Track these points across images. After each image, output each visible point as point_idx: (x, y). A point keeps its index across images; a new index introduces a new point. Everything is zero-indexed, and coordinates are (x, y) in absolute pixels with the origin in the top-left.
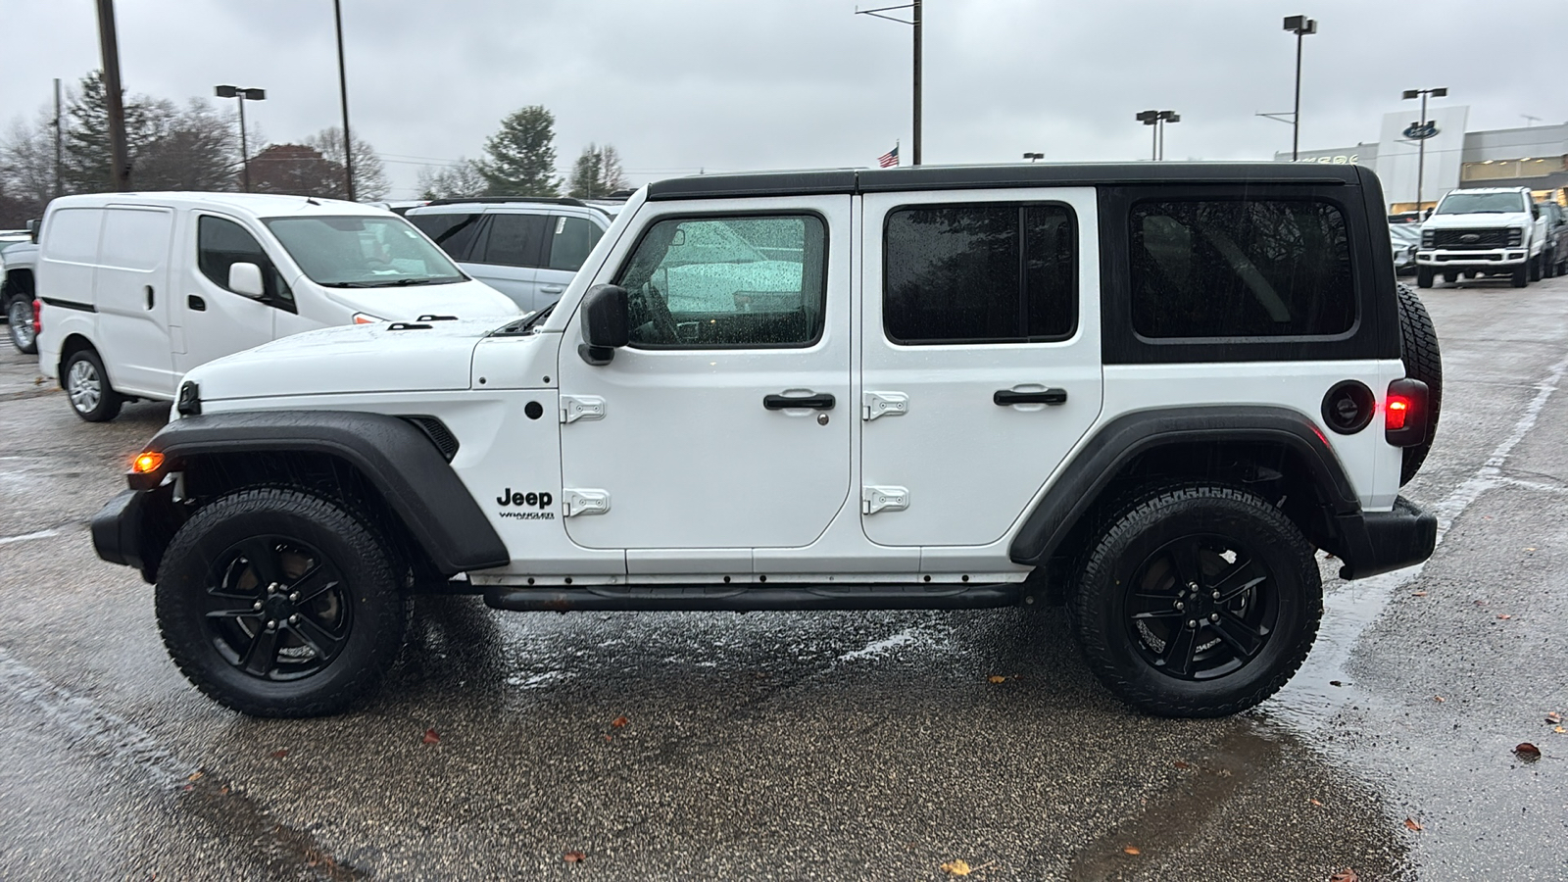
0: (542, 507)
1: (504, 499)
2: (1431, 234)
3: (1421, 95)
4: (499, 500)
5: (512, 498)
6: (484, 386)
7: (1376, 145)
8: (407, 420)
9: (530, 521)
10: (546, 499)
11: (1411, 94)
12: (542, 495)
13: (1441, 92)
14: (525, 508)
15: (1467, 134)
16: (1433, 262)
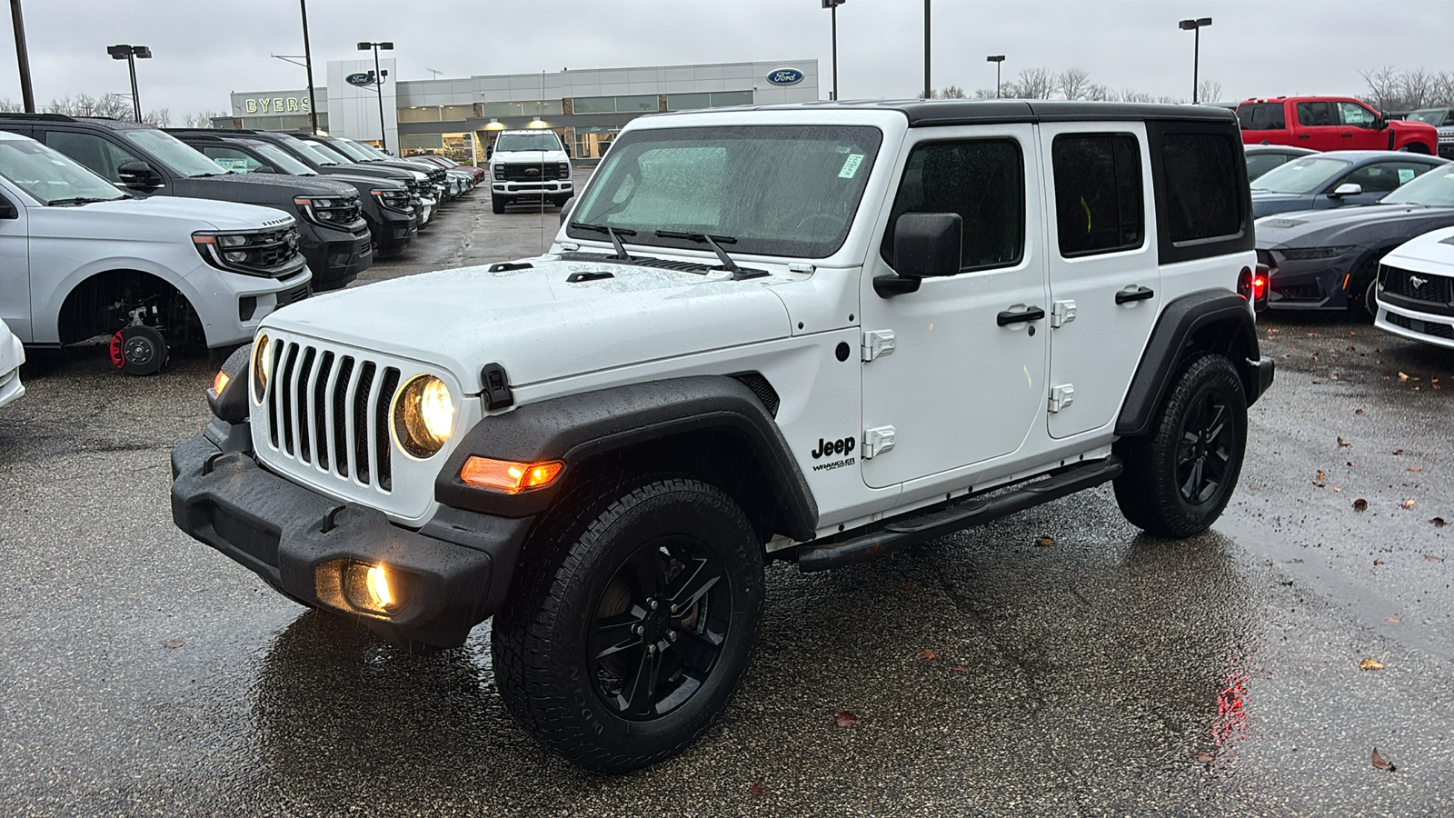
0: (846, 454)
1: (817, 452)
2: (502, 168)
3: (373, 47)
4: (814, 452)
5: (826, 449)
6: (803, 331)
7: (326, 89)
8: (737, 377)
9: (838, 470)
10: (850, 444)
11: (364, 46)
12: (847, 440)
13: (388, 46)
14: (835, 457)
15: (397, 83)
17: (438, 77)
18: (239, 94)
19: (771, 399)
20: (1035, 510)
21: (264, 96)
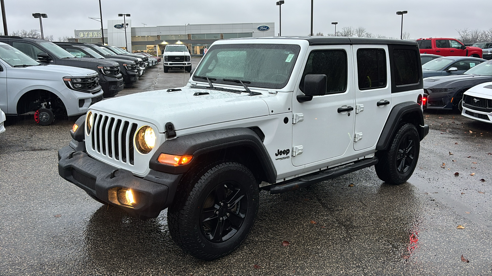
0: (287, 155)
1: (277, 154)
2: (167, 57)
3: (123, 16)
4: (276, 154)
5: (280, 153)
6: (273, 113)
7: (107, 29)
8: (251, 128)
9: (284, 160)
10: (288, 152)
11: (121, 15)
12: (287, 150)
13: (129, 15)
14: (283, 156)
15: (131, 28)
16: (169, 65)
17: (146, 26)
18: (77, 31)
19: (262, 136)
20: (348, 174)
21: (85, 31)
